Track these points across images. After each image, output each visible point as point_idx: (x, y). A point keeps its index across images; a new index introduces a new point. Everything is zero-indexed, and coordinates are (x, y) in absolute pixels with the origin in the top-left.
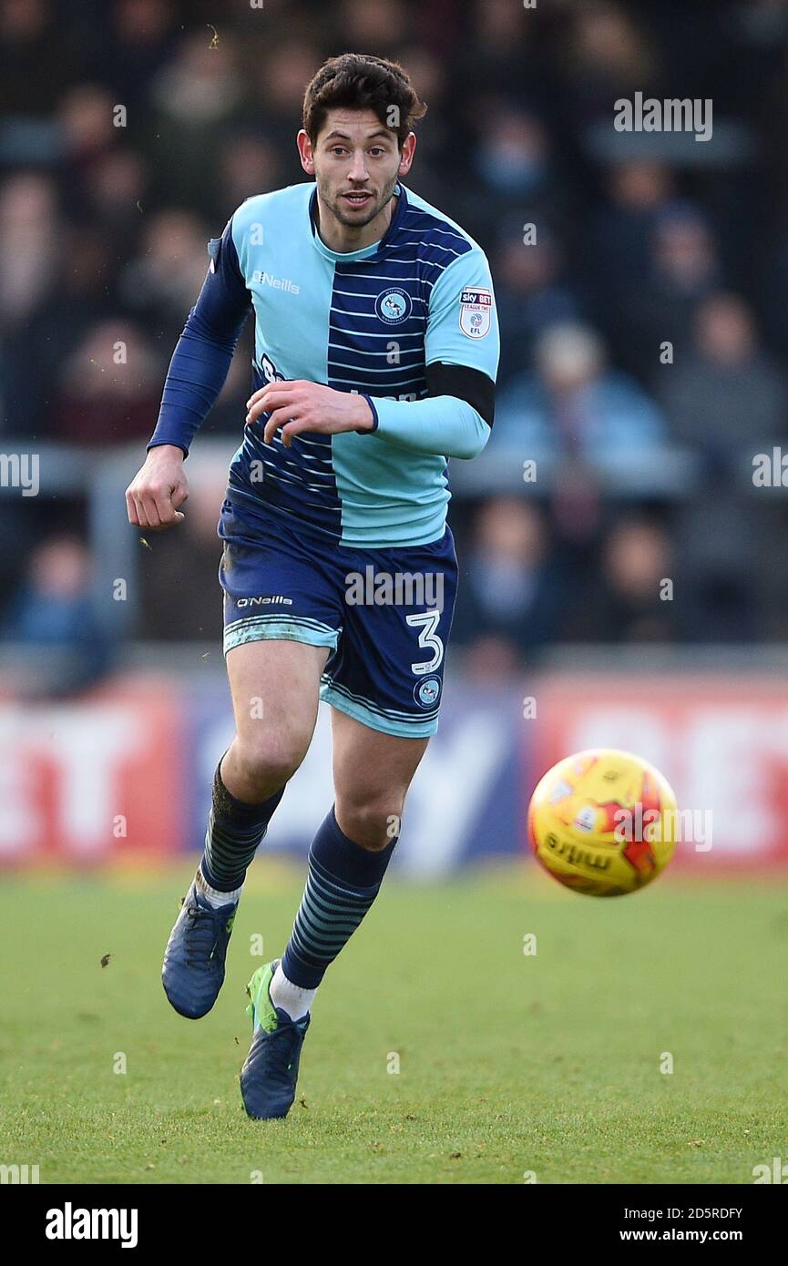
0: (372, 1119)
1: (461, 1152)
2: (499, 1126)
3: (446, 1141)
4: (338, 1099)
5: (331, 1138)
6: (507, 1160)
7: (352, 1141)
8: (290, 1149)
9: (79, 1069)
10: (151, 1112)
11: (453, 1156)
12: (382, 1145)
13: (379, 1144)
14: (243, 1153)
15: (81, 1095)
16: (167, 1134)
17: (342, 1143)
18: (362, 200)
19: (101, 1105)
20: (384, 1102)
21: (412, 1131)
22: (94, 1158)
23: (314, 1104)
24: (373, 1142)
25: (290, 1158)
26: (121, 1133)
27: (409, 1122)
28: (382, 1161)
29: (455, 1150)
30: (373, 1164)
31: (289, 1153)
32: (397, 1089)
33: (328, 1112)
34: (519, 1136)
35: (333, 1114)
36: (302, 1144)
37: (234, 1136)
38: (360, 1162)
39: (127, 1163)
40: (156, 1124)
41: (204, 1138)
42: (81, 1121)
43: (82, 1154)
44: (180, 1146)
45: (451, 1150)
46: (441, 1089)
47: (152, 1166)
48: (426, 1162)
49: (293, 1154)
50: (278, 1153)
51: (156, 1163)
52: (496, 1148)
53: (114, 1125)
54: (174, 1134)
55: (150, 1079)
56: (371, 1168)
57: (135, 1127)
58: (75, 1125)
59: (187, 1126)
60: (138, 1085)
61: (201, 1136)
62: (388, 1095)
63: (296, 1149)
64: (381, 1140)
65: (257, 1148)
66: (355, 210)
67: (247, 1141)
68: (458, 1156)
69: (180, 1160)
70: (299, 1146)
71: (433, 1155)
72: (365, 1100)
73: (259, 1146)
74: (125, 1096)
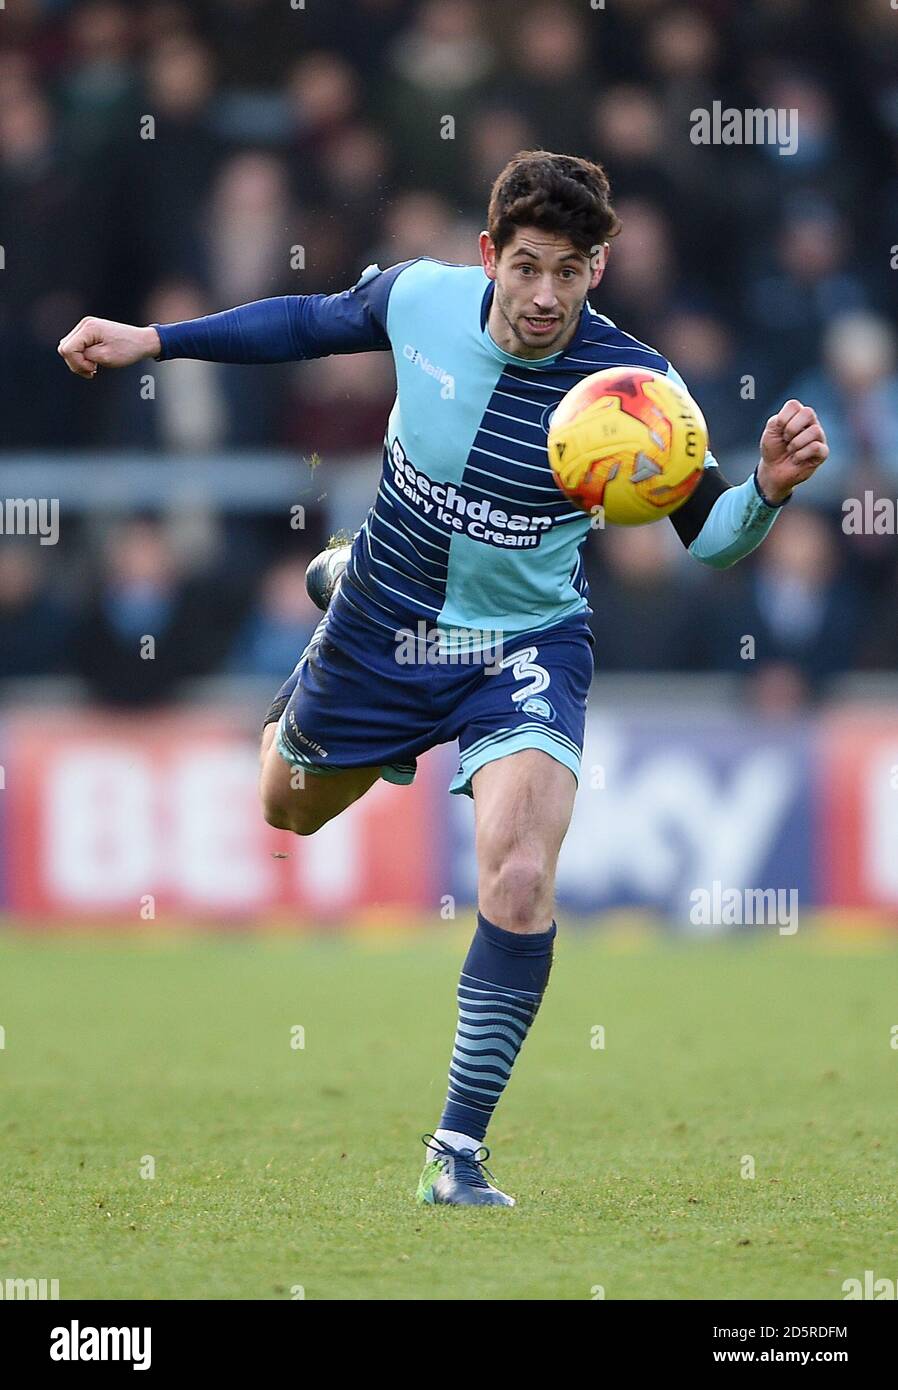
0: (650, 1202)
1: (750, 1238)
2: (792, 1210)
3: (733, 1227)
4: (612, 1181)
5: (605, 1224)
6: (800, 1247)
7: (628, 1227)
8: (560, 1236)
9: (323, 1150)
10: (404, 1197)
11: (740, 1243)
12: (662, 1233)
13: (658, 1230)
14: (506, 1242)
15: (325, 1178)
16: (421, 1222)
17: (618, 1229)
18: (546, 324)
19: (347, 1190)
20: (664, 1184)
21: (696, 1215)
22: (342, 1248)
23: (585, 1187)
24: (651, 1228)
25: (558, 1247)
26: (370, 1221)
27: (692, 1205)
28: (662, 1249)
29: (743, 1237)
30: (652, 1253)
31: (557, 1241)
32: (678, 1169)
33: (602, 1196)
34: (815, 1220)
35: (606, 1197)
36: (573, 1232)
37: (497, 1223)
38: (639, 1251)
39: (377, 1254)
40: (408, 1210)
41: (463, 1226)
42: (326, 1209)
43: (326, 1244)
44: (436, 1235)
45: (739, 1236)
46: (726, 1168)
47: (405, 1257)
48: (712, 1250)
49: (563, 1242)
50: (547, 1241)
51: (410, 1254)
52: (790, 1234)
53: (362, 1213)
54: (429, 1222)
55: (402, 1161)
56: (650, 1257)
57: (387, 1213)
58: (318, 1213)
59: (444, 1213)
60: (388, 1168)
61: (460, 1224)
62: (668, 1176)
63: (565, 1237)
64: (660, 1226)
65: (522, 1236)
66: (537, 334)
67: (510, 1229)
68: (747, 1243)
69: (437, 1250)
70: (569, 1233)
71: (717, 1242)
72: (643, 1183)
73: (524, 1234)
74: (375, 1180)
